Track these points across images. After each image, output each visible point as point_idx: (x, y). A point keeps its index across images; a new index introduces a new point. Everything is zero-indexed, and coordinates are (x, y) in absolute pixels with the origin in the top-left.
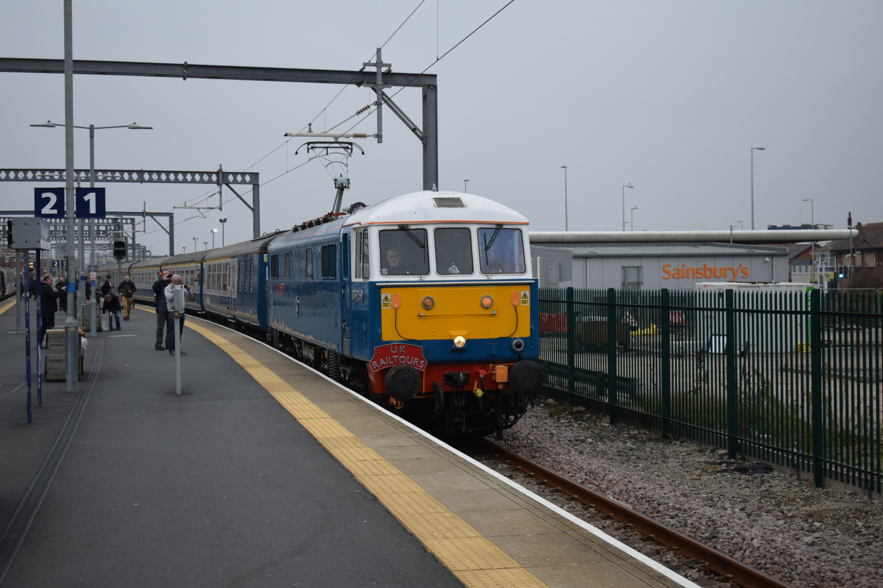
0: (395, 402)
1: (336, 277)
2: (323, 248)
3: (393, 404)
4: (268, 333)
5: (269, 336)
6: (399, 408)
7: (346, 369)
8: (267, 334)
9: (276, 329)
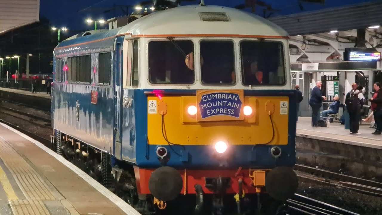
0: (158, 203)
1: (110, 84)
2: (99, 54)
3: (156, 204)
4: (53, 135)
5: (52, 138)
6: (162, 208)
7: (117, 171)
8: (51, 136)
9: (59, 131)
